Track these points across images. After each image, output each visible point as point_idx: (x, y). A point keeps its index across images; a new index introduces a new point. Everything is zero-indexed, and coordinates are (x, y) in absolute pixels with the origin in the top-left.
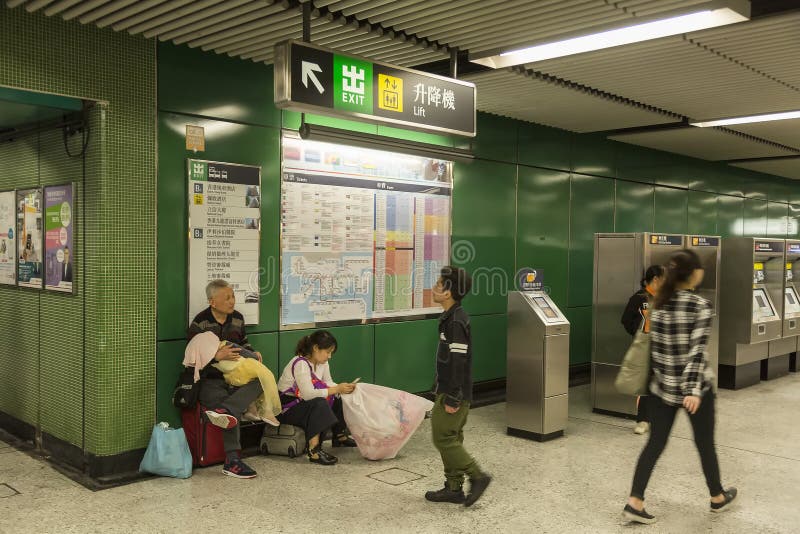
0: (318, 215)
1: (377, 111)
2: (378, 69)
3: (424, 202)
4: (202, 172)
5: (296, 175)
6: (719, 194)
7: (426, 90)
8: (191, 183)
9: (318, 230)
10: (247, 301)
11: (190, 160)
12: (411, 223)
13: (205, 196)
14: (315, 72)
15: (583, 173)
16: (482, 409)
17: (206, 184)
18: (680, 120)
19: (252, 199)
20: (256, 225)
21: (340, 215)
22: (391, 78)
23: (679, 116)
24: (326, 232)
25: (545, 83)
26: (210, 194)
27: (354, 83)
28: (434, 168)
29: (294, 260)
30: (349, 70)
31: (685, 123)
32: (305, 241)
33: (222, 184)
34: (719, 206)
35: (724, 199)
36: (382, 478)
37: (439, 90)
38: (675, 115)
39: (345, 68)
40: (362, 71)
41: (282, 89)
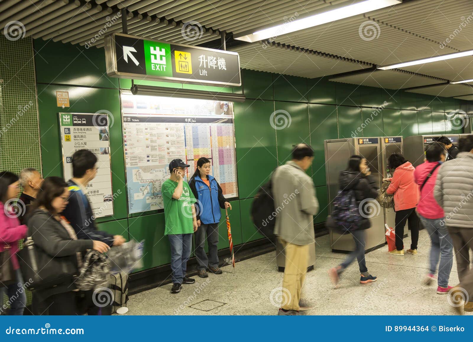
0: (148, 142)
1: (175, 74)
2: (174, 48)
3: (216, 129)
4: (69, 120)
5: (132, 118)
6: (401, 110)
7: (206, 59)
8: (62, 128)
9: (149, 151)
10: (105, 201)
11: (60, 114)
12: (209, 143)
13: (72, 135)
14: (132, 53)
15: (316, 103)
16: (263, 256)
17: (72, 128)
18: (372, 66)
19: (103, 135)
20: (107, 151)
21: (162, 141)
22: (182, 53)
23: (370, 64)
24: (154, 153)
25: (284, 49)
26: (76, 134)
27: (158, 57)
28: (221, 107)
29: (134, 171)
30: (155, 49)
31: (374, 68)
32: (141, 159)
33: (83, 127)
34: (402, 117)
35: (405, 112)
36: (198, 307)
37: (215, 58)
38: (367, 63)
39: (152, 48)
40: (163, 50)
41: (111, 64)
